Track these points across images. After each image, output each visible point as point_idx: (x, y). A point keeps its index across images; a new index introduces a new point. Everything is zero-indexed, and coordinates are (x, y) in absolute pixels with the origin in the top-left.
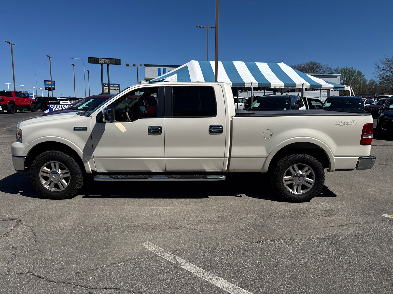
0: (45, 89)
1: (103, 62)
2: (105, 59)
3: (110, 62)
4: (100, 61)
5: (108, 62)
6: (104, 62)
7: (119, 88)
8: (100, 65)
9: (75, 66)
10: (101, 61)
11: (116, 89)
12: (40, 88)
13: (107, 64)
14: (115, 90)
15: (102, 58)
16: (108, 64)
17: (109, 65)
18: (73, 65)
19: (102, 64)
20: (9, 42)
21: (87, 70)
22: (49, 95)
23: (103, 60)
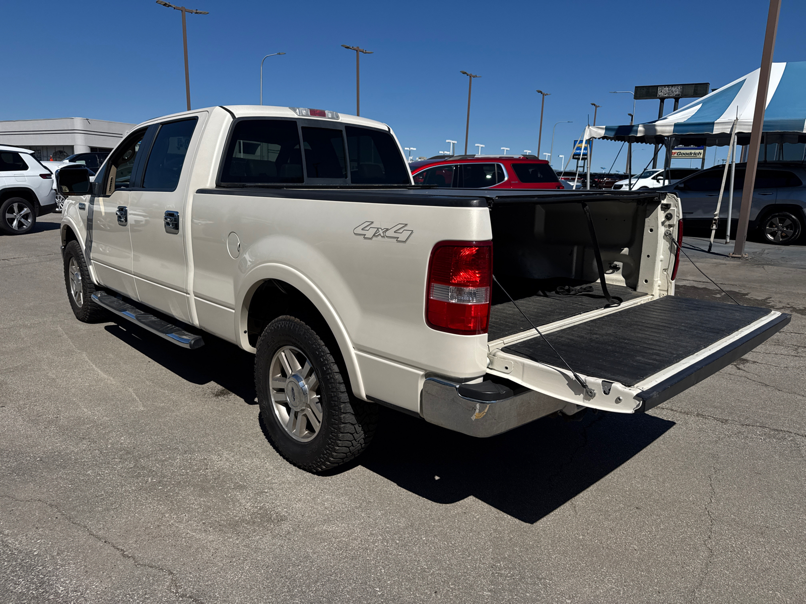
0: (574, 158)
1: (666, 94)
2: (672, 86)
3: (682, 92)
4: (660, 94)
5: (678, 92)
6: (668, 93)
7: (702, 151)
8: (659, 100)
9: (599, 106)
10: (661, 92)
11: (695, 154)
12: (560, 156)
13: (674, 98)
14: (692, 155)
15: (665, 86)
16: (677, 96)
17: (680, 100)
18: (594, 105)
19: (662, 100)
20: (465, 73)
21: (629, 115)
22: (579, 168)
23: (667, 89)
